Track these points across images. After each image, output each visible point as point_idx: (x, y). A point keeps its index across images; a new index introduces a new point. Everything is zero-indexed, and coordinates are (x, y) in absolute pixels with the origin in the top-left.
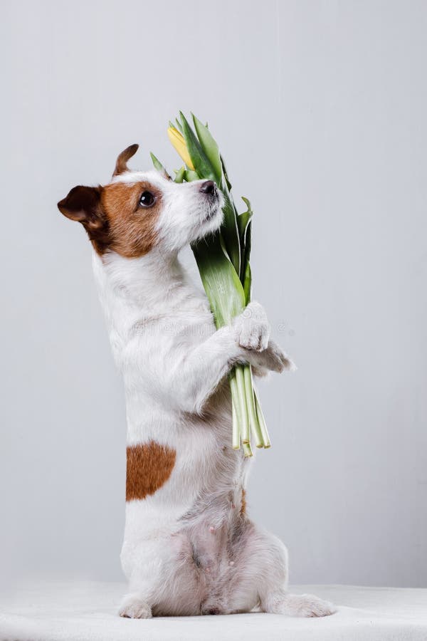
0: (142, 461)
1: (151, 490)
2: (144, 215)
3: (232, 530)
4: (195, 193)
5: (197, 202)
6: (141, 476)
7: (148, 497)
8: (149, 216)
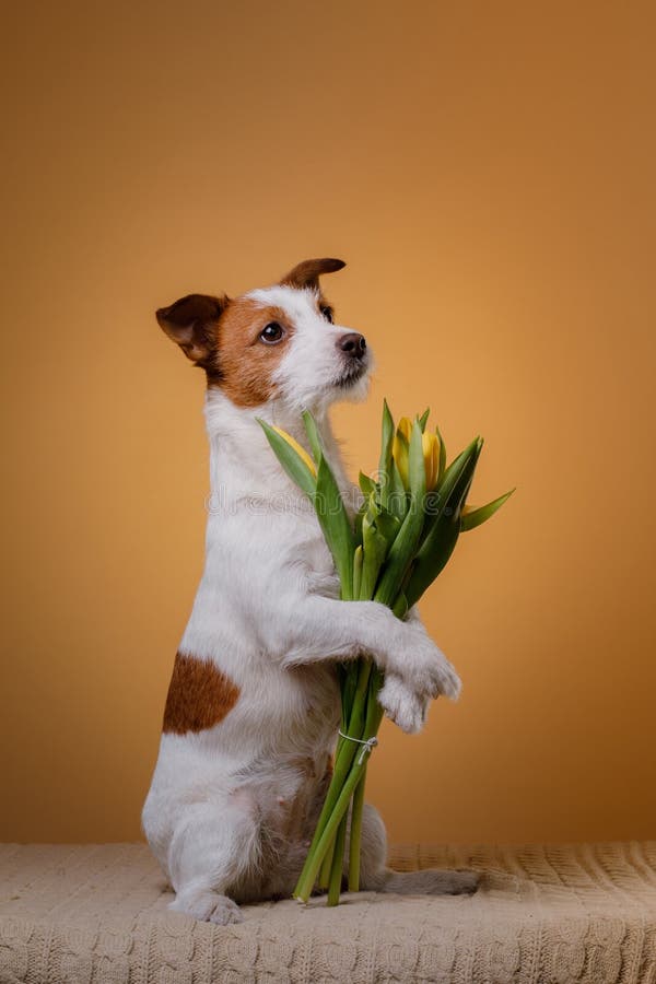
0: (191, 682)
1: (197, 726)
2: (262, 354)
3: (310, 804)
4: (331, 344)
5: (328, 358)
6: (185, 702)
7: (190, 734)
8: (267, 357)
